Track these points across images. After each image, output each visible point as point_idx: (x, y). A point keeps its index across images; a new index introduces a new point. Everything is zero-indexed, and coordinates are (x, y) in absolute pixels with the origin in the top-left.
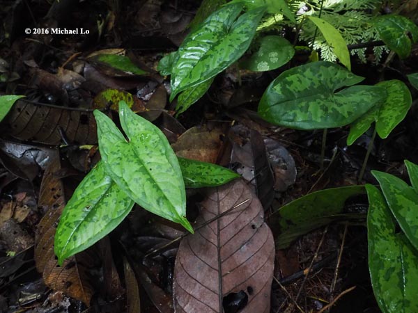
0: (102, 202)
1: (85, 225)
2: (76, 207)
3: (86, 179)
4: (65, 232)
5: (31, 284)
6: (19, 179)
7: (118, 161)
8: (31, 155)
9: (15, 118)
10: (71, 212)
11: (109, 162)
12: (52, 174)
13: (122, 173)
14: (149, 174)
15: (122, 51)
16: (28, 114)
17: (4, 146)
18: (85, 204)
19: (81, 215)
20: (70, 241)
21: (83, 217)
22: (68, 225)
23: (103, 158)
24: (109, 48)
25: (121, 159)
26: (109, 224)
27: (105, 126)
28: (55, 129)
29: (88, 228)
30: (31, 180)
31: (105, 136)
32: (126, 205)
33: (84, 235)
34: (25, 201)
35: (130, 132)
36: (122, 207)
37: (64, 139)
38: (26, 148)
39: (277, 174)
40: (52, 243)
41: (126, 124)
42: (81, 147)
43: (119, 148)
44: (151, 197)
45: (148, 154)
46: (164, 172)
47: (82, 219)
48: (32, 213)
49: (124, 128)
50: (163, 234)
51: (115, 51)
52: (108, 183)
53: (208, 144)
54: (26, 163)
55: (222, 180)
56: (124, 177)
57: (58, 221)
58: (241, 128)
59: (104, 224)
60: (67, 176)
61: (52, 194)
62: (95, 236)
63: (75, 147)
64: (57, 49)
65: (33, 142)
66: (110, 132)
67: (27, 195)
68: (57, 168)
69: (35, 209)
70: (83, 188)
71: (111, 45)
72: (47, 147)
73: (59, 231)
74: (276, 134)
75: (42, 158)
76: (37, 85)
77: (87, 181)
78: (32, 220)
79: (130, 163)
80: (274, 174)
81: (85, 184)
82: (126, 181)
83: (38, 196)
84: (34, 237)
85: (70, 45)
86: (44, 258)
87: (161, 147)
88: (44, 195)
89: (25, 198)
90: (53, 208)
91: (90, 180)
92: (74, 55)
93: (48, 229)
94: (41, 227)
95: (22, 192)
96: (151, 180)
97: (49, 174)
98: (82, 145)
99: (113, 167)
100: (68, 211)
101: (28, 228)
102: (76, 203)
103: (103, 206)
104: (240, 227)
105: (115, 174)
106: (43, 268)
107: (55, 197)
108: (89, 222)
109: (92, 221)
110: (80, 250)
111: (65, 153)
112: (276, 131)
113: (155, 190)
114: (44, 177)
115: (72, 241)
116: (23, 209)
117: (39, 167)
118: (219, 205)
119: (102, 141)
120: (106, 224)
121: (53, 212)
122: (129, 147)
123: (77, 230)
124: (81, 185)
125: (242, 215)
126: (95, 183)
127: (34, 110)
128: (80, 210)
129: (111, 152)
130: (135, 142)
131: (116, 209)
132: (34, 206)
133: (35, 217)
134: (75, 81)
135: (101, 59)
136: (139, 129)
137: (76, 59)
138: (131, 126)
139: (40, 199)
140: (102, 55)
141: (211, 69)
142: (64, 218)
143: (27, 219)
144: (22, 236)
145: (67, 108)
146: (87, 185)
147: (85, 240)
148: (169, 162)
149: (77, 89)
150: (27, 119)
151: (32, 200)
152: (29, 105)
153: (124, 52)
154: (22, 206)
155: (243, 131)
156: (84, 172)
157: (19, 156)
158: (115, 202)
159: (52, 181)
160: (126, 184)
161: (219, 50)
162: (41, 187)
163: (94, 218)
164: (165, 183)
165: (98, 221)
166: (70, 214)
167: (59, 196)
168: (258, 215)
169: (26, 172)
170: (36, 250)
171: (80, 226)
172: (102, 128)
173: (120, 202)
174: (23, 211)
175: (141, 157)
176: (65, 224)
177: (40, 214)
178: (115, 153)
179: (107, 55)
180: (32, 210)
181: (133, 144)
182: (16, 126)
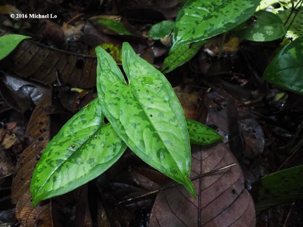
0: (89, 143)
1: (67, 166)
2: (61, 144)
3: (75, 116)
4: (45, 170)
5: (3, 212)
6: (12, 110)
7: (115, 101)
8: (27, 90)
9: (19, 56)
10: (55, 149)
11: (106, 101)
12: (43, 109)
13: (119, 115)
14: (149, 120)
15: (118, 18)
16: (31, 53)
17: (5, 79)
18: (71, 143)
19: (65, 154)
20: (48, 180)
21: (66, 156)
22: (50, 162)
23: (100, 96)
24: (107, 14)
25: (119, 99)
26: (94, 169)
27: (106, 64)
28: (52, 70)
29: (71, 169)
30: (23, 112)
31: (104, 74)
32: (114, 150)
33: (65, 177)
34: (14, 131)
35: (130, 73)
36: (110, 152)
37: (58, 80)
38: (24, 83)
39: (247, 142)
40: (30, 175)
41: (128, 65)
42: (73, 89)
43: (118, 88)
44: (151, 147)
45: (149, 99)
46: (167, 120)
47: (65, 159)
48: (18, 142)
49: (125, 69)
50: (138, 183)
51: (112, 17)
52: (98, 124)
53: (188, 105)
54: (21, 96)
55: (208, 139)
56: (121, 120)
57: (41, 155)
58: (216, 95)
59: (88, 167)
60: (56, 112)
61: (39, 127)
62: (77, 180)
63: (67, 88)
64: (64, 10)
65: (31, 79)
66: (110, 70)
67: (17, 125)
68: (48, 104)
69: (22, 139)
70: (71, 125)
71: (109, 13)
72: (42, 85)
73: (39, 167)
74: (246, 106)
75: (36, 94)
76: (43, 35)
77: (77, 119)
78: (17, 148)
79: (129, 105)
80: (244, 142)
81: (74, 121)
82: (123, 123)
83: (26, 127)
84: (15, 165)
85: (75, 8)
86: (20, 190)
87: (163, 93)
88: (31, 127)
89: (14, 128)
90: (38, 141)
91: (79, 118)
92: (77, 16)
93: (29, 160)
94: (23, 157)
95: (13, 121)
96: (151, 128)
97: (40, 108)
98: (73, 87)
99: (109, 106)
100: (52, 147)
101: (12, 155)
102: (61, 140)
103: (90, 148)
104: (221, 190)
105: (111, 114)
106: (18, 200)
107: (41, 131)
108: (73, 163)
109: (76, 162)
110: (58, 194)
111: (58, 92)
112: (246, 103)
113: (155, 139)
114: (35, 111)
115: (51, 181)
116: (11, 137)
117: (32, 102)
118: (201, 164)
119: (101, 79)
120: (90, 168)
121: (37, 144)
122: (128, 88)
123: (58, 171)
124: (70, 122)
125: (223, 178)
126: (84, 122)
127: (37, 50)
128: (65, 149)
129: (110, 91)
130: (136, 85)
131: (103, 153)
132: (21, 136)
133: (20, 146)
134: (76, 35)
135: (100, 22)
136: (141, 72)
137: (78, 19)
138: (132, 68)
139: (27, 130)
140: (101, 19)
141: (215, 28)
142: (47, 154)
143: (12, 146)
144: (5, 162)
145: (66, 52)
146: (76, 123)
147: (66, 182)
148: (173, 111)
149: (76, 42)
150: (29, 57)
151: (21, 130)
152: (33, 46)
153: (120, 19)
154: (11, 134)
155: (217, 98)
156: (71, 112)
157: (17, 90)
158: (103, 145)
159: (41, 115)
160: (123, 128)
161: (224, 12)
162: (30, 120)
163: (79, 159)
164: (168, 134)
165: (82, 163)
166: (53, 151)
167: (45, 130)
168: (238, 180)
169: (20, 104)
170: (14, 180)
171: (62, 166)
172: (102, 65)
173: (108, 147)
174: (11, 139)
175: (141, 101)
176: (47, 161)
177: (25, 144)
178: (112, 93)
179: (105, 20)
180: (19, 139)
181: (133, 87)
182: (18, 63)
